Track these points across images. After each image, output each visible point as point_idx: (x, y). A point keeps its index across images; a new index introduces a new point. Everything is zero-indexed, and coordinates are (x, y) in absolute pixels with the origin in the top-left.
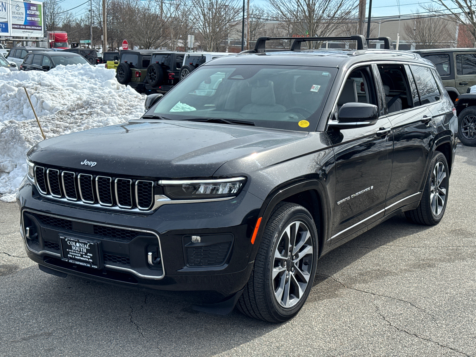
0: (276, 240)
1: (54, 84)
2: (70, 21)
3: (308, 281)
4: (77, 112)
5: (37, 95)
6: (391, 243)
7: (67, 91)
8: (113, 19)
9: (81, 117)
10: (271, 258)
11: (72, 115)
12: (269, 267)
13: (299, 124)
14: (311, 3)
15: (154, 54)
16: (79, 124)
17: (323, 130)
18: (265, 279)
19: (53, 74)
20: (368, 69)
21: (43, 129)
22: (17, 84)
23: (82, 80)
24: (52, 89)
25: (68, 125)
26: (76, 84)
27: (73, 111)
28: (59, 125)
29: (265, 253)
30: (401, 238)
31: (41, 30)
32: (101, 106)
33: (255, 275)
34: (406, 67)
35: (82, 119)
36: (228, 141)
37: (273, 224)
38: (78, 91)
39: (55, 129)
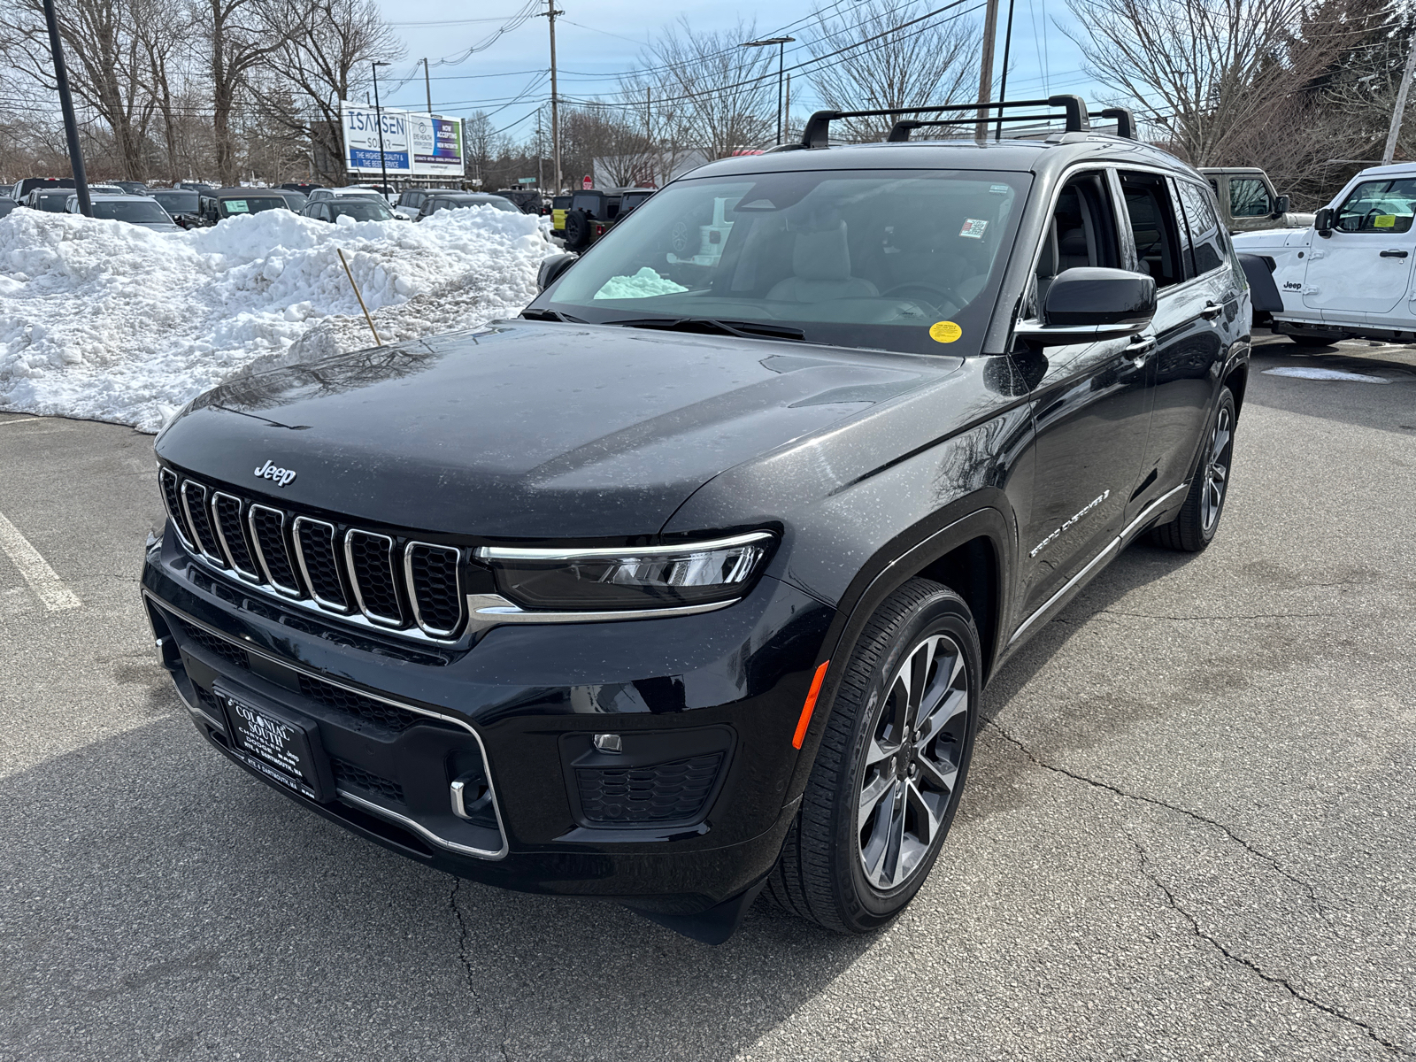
0: (871, 715)
1: (425, 243)
2: (508, 151)
3: (951, 789)
4: (450, 299)
5: (386, 265)
6: (1117, 606)
7: (449, 258)
8: (573, 145)
9: (455, 308)
10: (854, 777)
11: (440, 305)
12: (849, 805)
13: (933, 333)
14: (896, 99)
15: (625, 194)
16: (450, 322)
17: (1002, 352)
18: (835, 842)
19: (426, 226)
20: (1098, 180)
21: (380, 334)
22: (361, 245)
23: (478, 236)
24: (420, 254)
25: (428, 324)
26: (465, 244)
27: (443, 295)
28: (413, 324)
29: (835, 762)
30: (1136, 591)
31: (460, 163)
32: (495, 286)
33: (803, 828)
34: (1169, 181)
35: (457, 312)
36: (723, 396)
37: (862, 663)
38: (469, 257)
39: (404, 332)
